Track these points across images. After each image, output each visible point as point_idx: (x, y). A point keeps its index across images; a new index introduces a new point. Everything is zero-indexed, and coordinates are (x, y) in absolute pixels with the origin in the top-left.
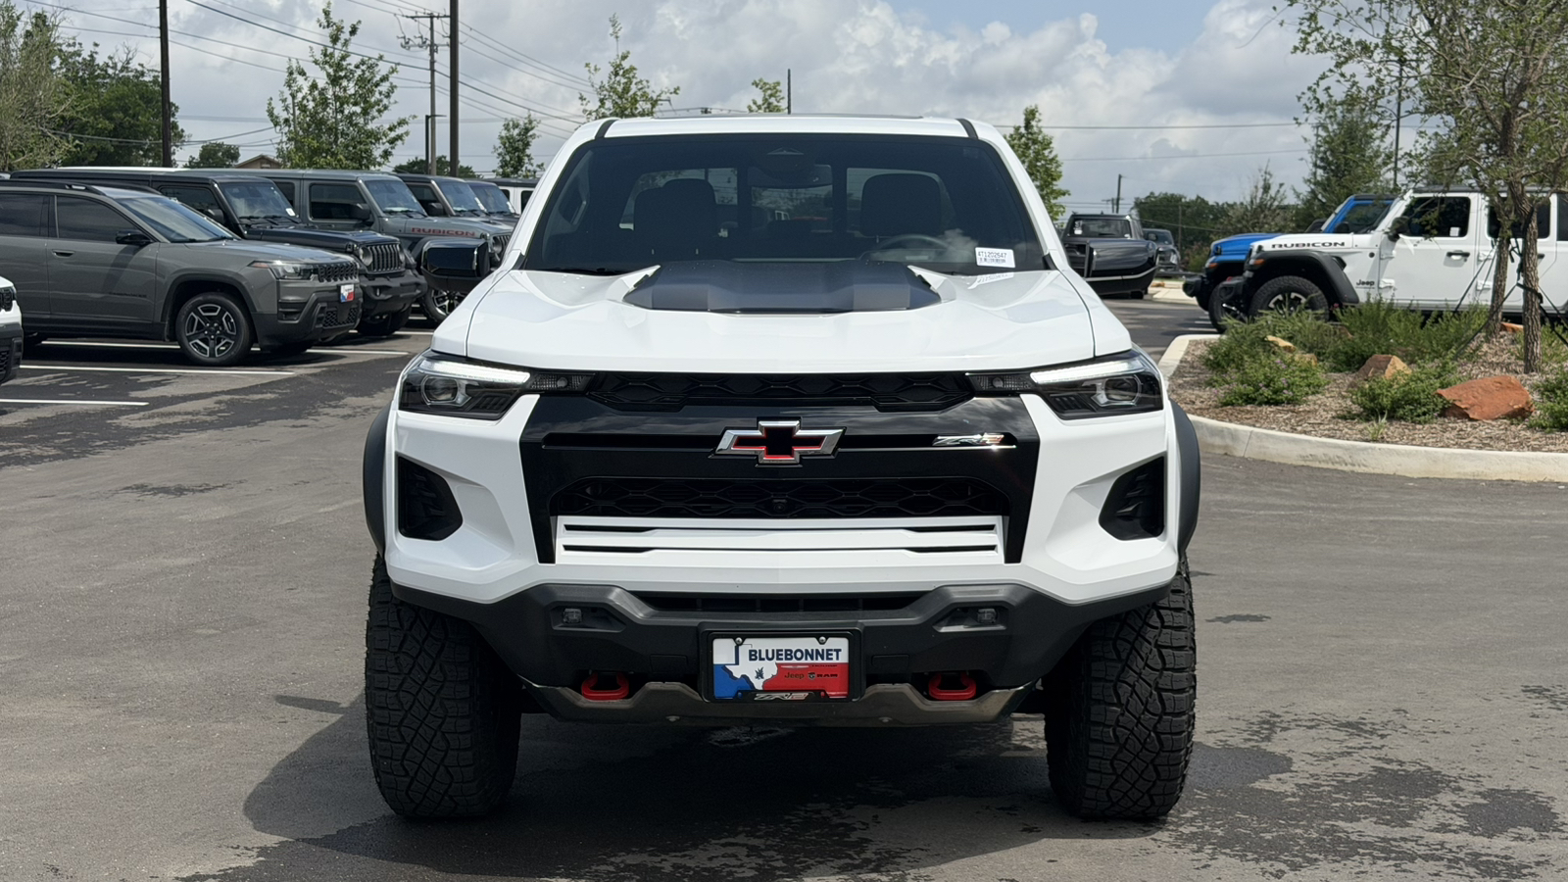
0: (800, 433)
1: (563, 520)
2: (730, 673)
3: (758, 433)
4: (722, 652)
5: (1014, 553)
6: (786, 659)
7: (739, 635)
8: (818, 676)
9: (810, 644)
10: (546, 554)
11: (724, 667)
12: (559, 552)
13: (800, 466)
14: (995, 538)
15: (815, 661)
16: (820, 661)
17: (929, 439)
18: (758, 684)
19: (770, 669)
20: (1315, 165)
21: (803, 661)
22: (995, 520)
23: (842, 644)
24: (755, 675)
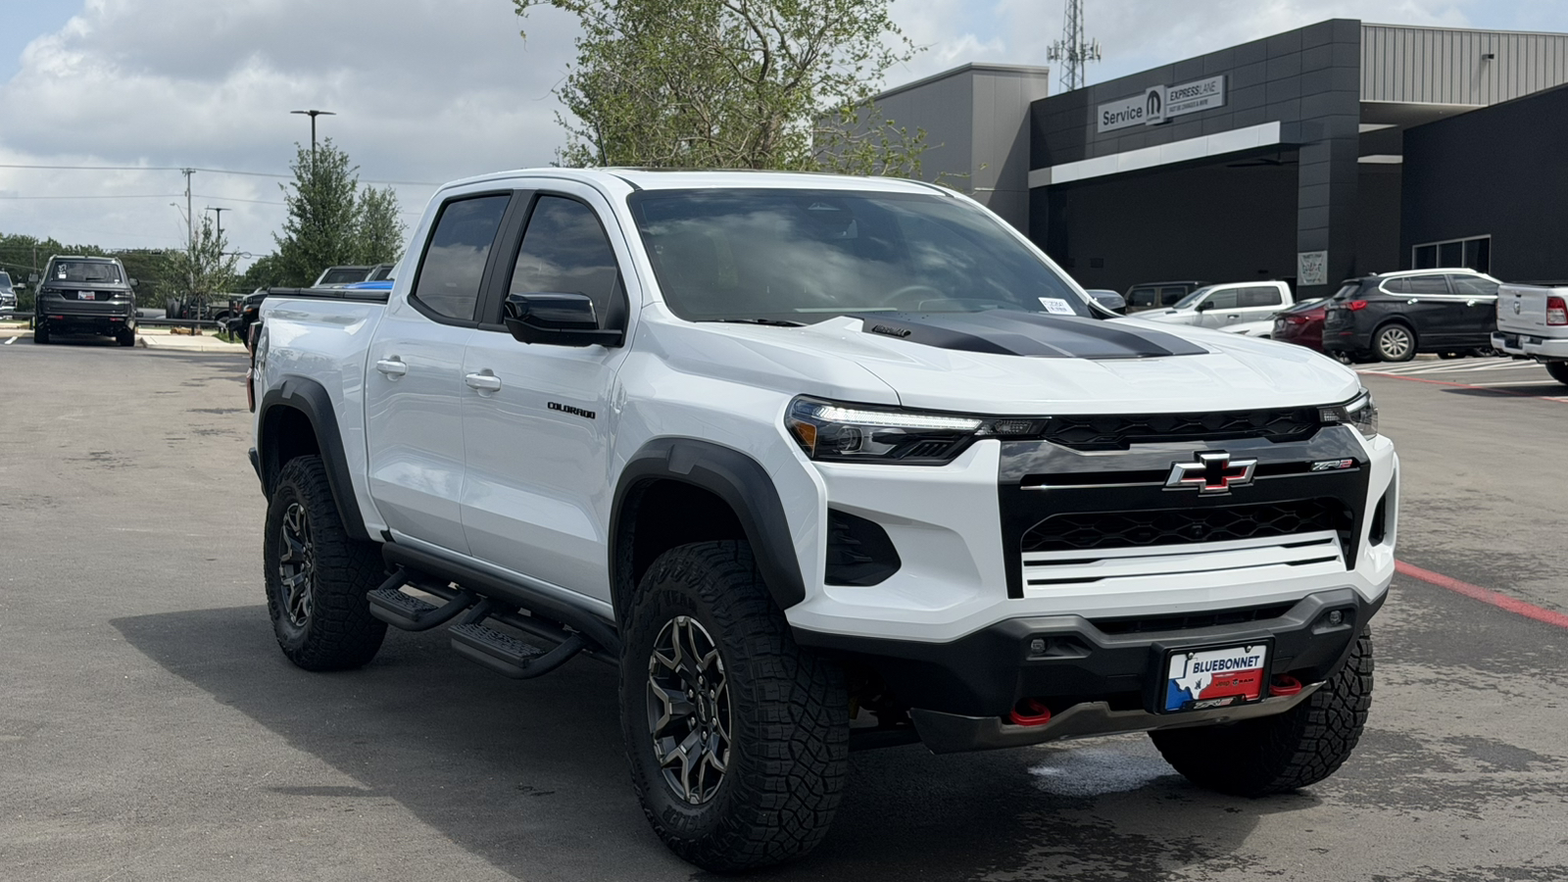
0: (1232, 464)
2: (1178, 685)
3: (1200, 466)
4: (1176, 667)
5: (1351, 560)
6: (1220, 669)
7: (1190, 650)
8: (1241, 681)
10: (1015, 590)
11: (1174, 681)
13: (1230, 494)
14: (1334, 549)
15: (1240, 669)
16: (1243, 668)
17: (1309, 466)
18: (1196, 694)
19: (1206, 679)
20: (292, 213)
21: (1231, 669)
22: (1332, 534)
23: (1261, 650)
24: (1195, 685)
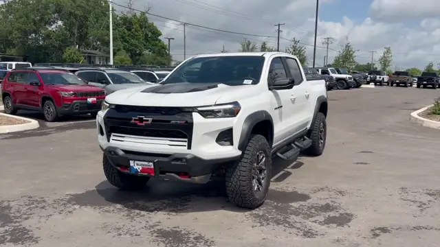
0: (144, 119)
1: (113, 134)
2: (134, 167)
3: (137, 118)
4: (132, 163)
5: (189, 147)
6: (143, 166)
7: (135, 160)
8: (149, 170)
9: (146, 163)
10: (109, 141)
11: (132, 166)
12: (111, 140)
13: (144, 126)
14: (186, 144)
15: (148, 167)
17: (169, 121)
18: (139, 171)
19: (141, 168)
21: (146, 167)
22: (186, 140)
23: (151, 164)
24: (138, 169)
